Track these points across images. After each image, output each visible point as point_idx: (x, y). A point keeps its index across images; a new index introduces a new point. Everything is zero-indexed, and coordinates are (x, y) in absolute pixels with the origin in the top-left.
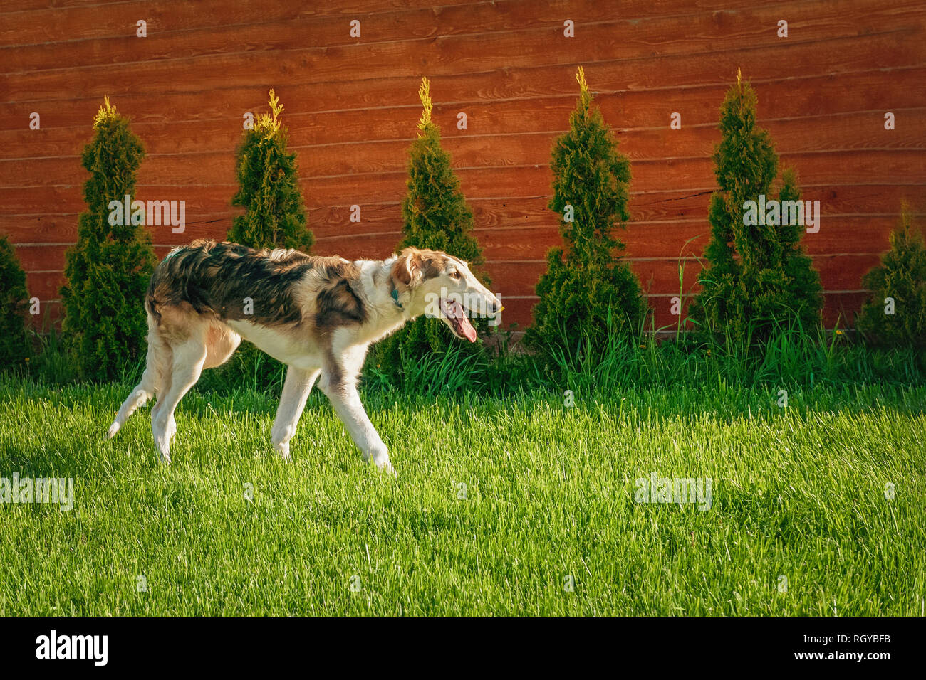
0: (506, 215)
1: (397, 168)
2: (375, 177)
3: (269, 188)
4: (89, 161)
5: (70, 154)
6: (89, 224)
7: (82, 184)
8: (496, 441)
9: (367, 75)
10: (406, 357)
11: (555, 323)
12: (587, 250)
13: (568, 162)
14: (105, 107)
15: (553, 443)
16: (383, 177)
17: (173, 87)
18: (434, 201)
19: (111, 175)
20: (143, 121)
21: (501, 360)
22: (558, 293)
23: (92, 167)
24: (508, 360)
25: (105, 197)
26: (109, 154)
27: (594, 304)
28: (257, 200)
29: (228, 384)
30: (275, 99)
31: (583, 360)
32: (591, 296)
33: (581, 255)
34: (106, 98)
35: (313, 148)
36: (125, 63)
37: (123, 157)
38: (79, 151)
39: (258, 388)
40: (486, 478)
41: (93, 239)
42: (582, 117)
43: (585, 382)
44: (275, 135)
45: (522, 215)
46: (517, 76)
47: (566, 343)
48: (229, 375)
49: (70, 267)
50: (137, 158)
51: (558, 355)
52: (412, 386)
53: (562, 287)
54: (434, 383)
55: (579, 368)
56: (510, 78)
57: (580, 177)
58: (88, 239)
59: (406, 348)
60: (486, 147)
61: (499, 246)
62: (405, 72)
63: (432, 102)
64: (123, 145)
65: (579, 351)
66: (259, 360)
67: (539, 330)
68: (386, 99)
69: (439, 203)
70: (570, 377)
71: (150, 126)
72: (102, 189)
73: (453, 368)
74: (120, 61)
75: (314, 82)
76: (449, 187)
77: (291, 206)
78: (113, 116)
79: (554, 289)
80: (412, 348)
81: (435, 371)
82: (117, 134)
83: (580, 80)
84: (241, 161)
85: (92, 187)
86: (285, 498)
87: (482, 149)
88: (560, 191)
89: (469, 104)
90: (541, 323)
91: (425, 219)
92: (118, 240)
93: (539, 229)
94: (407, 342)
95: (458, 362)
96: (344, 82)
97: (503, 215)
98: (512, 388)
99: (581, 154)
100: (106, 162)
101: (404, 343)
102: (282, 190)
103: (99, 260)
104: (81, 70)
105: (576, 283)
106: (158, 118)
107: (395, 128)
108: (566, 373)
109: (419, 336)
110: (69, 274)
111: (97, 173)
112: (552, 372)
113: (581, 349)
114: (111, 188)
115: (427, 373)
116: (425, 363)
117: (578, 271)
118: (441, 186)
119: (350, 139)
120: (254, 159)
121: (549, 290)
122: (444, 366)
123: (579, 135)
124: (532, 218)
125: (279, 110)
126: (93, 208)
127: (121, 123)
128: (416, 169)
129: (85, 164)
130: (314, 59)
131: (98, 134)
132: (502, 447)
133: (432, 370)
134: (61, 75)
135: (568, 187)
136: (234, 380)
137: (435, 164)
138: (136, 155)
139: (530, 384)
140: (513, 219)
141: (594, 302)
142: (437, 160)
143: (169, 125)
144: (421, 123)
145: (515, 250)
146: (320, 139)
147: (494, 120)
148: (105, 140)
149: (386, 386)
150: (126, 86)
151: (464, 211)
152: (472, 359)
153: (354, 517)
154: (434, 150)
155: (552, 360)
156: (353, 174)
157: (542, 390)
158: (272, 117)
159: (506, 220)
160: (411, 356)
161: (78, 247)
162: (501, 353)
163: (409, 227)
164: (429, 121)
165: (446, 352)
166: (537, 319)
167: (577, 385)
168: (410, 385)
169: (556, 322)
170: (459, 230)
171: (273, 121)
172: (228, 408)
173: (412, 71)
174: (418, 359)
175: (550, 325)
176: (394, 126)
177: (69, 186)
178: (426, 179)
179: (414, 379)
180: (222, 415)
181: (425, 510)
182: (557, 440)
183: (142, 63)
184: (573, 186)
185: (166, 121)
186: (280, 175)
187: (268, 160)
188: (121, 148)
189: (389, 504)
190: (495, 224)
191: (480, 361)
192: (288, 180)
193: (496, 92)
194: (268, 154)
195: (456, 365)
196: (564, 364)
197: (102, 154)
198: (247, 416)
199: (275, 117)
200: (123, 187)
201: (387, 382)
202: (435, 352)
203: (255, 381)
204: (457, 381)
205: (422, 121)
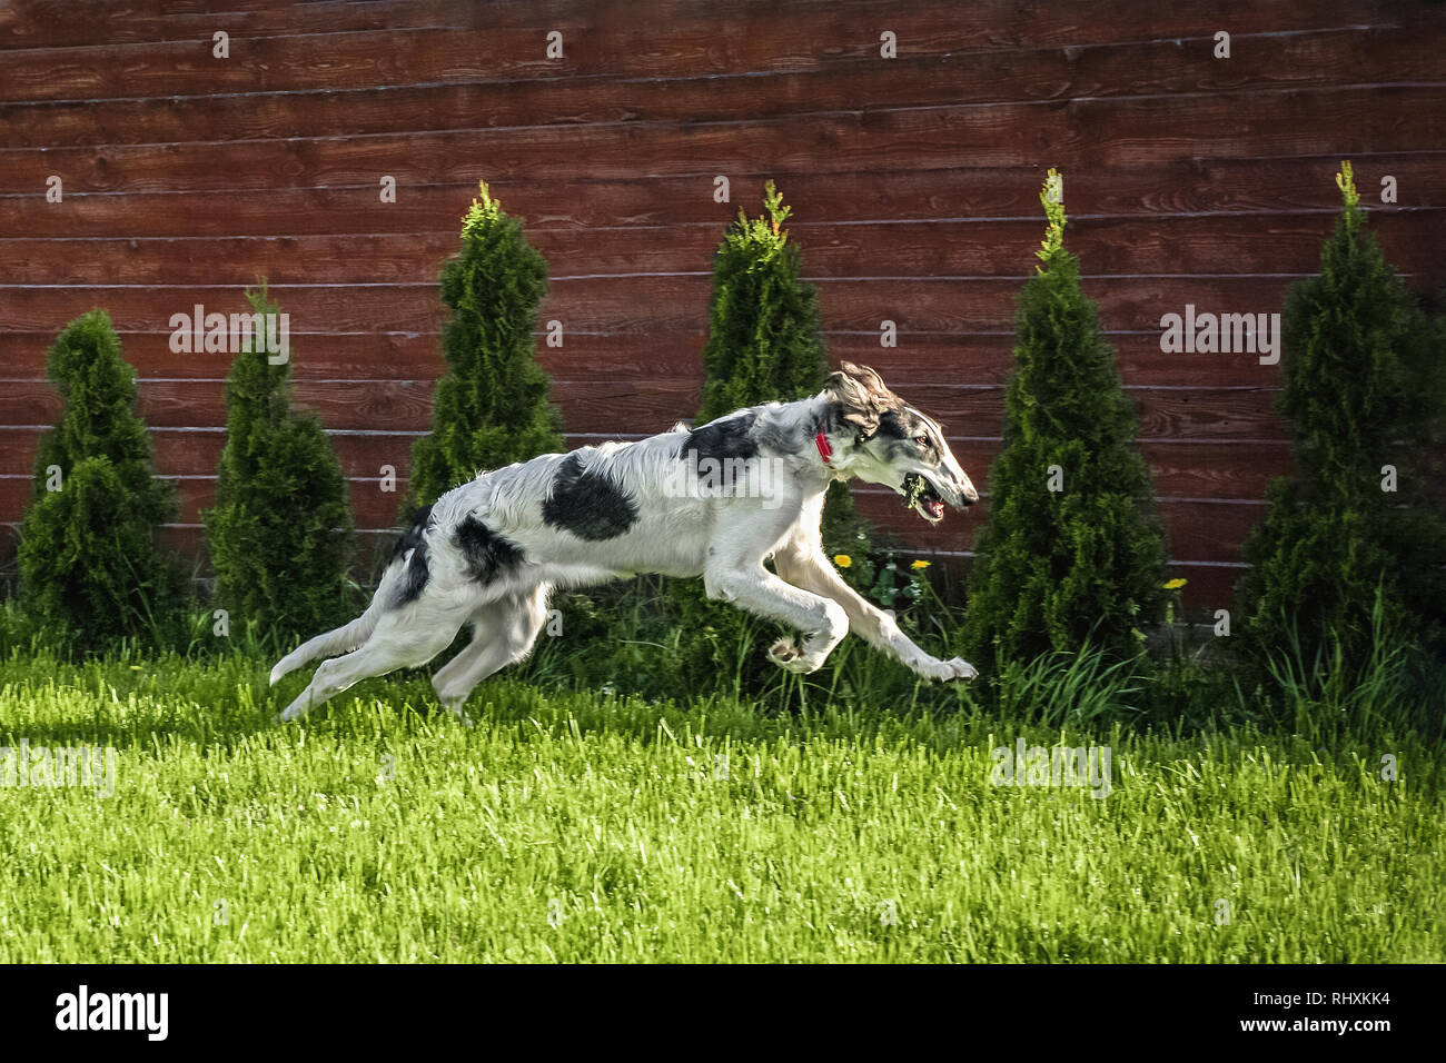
0: (1189, 418)
1: (990, 327)
2: (950, 341)
3: (768, 343)
4: (454, 293)
5: (416, 280)
6: (454, 399)
7: (439, 330)
8: (1171, 815)
9: (937, 163)
10: (1005, 659)
11: (1277, 612)
12: (1341, 485)
13: (1316, 329)
14: (480, 200)
15: (1275, 821)
16: (964, 341)
17: (590, 172)
18: (1065, 386)
19: (491, 316)
20: (538, 226)
21: (1176, 672)
22: (1287, 560)
23: (460, 303)
24: (1187, 675)
25: (481, 353)
26: (487, 281)
27: (1350, 583)
28: (748, 361)
29: (689, 688)
30: (776, 196)
31: (1326, 679)
32: (1346, 568)
33: (1332, 494)
34: (482, 186)
35: (837, 283)
36: (510, 128)
37: (511, 286)
38: (435, 276)
39: (742, 695)
40: (1154, 875)
41: (461, 428)
42: (1345, 250)
43: (1328, 719)
44: (777, 257)
45: (1216, 419)
46: (1218, 174)
47: (1297, 648)
48: (692, 671)
49: (422, 473)
50: (535, 287)
51: (1279, 669)
52: (1013, 707)
53: (1295, 550)
54: (1053, 706)
55: (1316, 694)
56: (1206, 175)
57: (1335, 357)
58: (453, 425)
59: (1006, 643)
60: (1156, 296)
61: (1173, 471)
62: (1008, 159)
63: (1065, 213)
64: (511, 266)
65: (1317, 664)
66: (746, 647)
67: (1248, 622)
68: (971, 206)
69: (1073, 391)
70: (1300, 707)
71: (551, 235)
72: (476, 341)
73: (1089, 681)
74: (499, 125)
75: (839, 170)
76: (1094, 365)
77: (807, 376)
78: (494, 217)
79: (1279, 553)
80: (1018, 643)
81: (1055, 686)
82: (502, 247)
83: (1344, 184)
84: (719, 295)
85: (460, 337)
86: (798, 890)
87: (1149, 301)
88: (1299, 380)
89: (1125, 220)
90: (1254, 611)
91: (1047, 419)
92: (503, 427)
93: (1249, 445)
94: (1009, 632)
95: (1100, 671)
96: (893, 173)
97: (1184, 417)
98: (1194, 721)
99: (1340, 316)
100: (483, 294)
101: (1002, 633)
102: (790, 348)
103: (469, 461)
104: (438, 137)
105: (1319, 543)
106: (566, 222)
107: (988, 257)
108: (1294, 700)
109: (1030, 623)
110: (419, 485)
111: (467, 312)
112: (1268, 698)
113: (1323, 660)
114: (491, 338)
115: (1041, 688)
116: (1040, 670)
117: (1323, 523)
118: (1079, 361)
119: (905, 271)
120: (740, 295)
121: (1269, 554)
122: (1074, 676)
123: (1338, 282)
124: (1235, 425)
125: (783, 215)
126: (460, 372)
127: (507, 229)
128: (1032, 329)
129: (448, 298)
130: (840, 132)
131: (469, 246)
132: (1182, 824)
133: (1051, 684)
134: (402, 144)
135: (1313, 374)
136: (700, 680)
137: (1069, 323)
138: (534, 284)
139: (1227, 718)
140: (1201, 425)
141: (1351, 578)
142: (1072, 315)
143: (583, 234)
144: (1043, 249)
145: (1205, 481)
146: (850, 269)
147: (1173, 251)
148: (481, 257)
149: (966, 706)
150: (510, 166)
151: (1119, 406)
152: (1123, 667)
153: (918, 930)
154: (1067, 297)
155: (1268, 677)
156: (908, 332)
157: (1251, 729)
158: (770, 226)
159: (1188, 425)
160: (1014, 658)
161: (436, 438)
162: (1176, 660)
163: (1017, 430)
164: (1057, 247)
165: (1078, 652)
166: (1246, 604)
167: (1314, 723)
168: (1009, 706)
169: (1279, 610)
170: (1109, 440)
171: (772, 234)
172: (694, 731)
173: (1021, 158)
174: (1026, 664)
175: (1268, 615)
176: (985, 254)
177: (415, 335)
178: (1051, 347)
179: (1018, 697)
180: (685, 741)
181: (1045, 926)
182: (1283, 817)
183: (538, 129)
184: (1323, 371)
185: (579, 227)
186: (787, 323)
187: (765, 296)
188: (507, 271)
189: (978, 911)
190: (1167, 433)
191: (1138, 672)
192: (800, 332)
193: (1176, 201)
194: (766, 286)
195: (1095, 677)
196: (1291, 686)
197: (475, 281)
198: (728, 744)
199: (776, 226)
200: (512, 339)
201: (968, 698)
202: (1058, 651)
203: (737, 682)
204: (1095, 703)
205: (1046, 245)
